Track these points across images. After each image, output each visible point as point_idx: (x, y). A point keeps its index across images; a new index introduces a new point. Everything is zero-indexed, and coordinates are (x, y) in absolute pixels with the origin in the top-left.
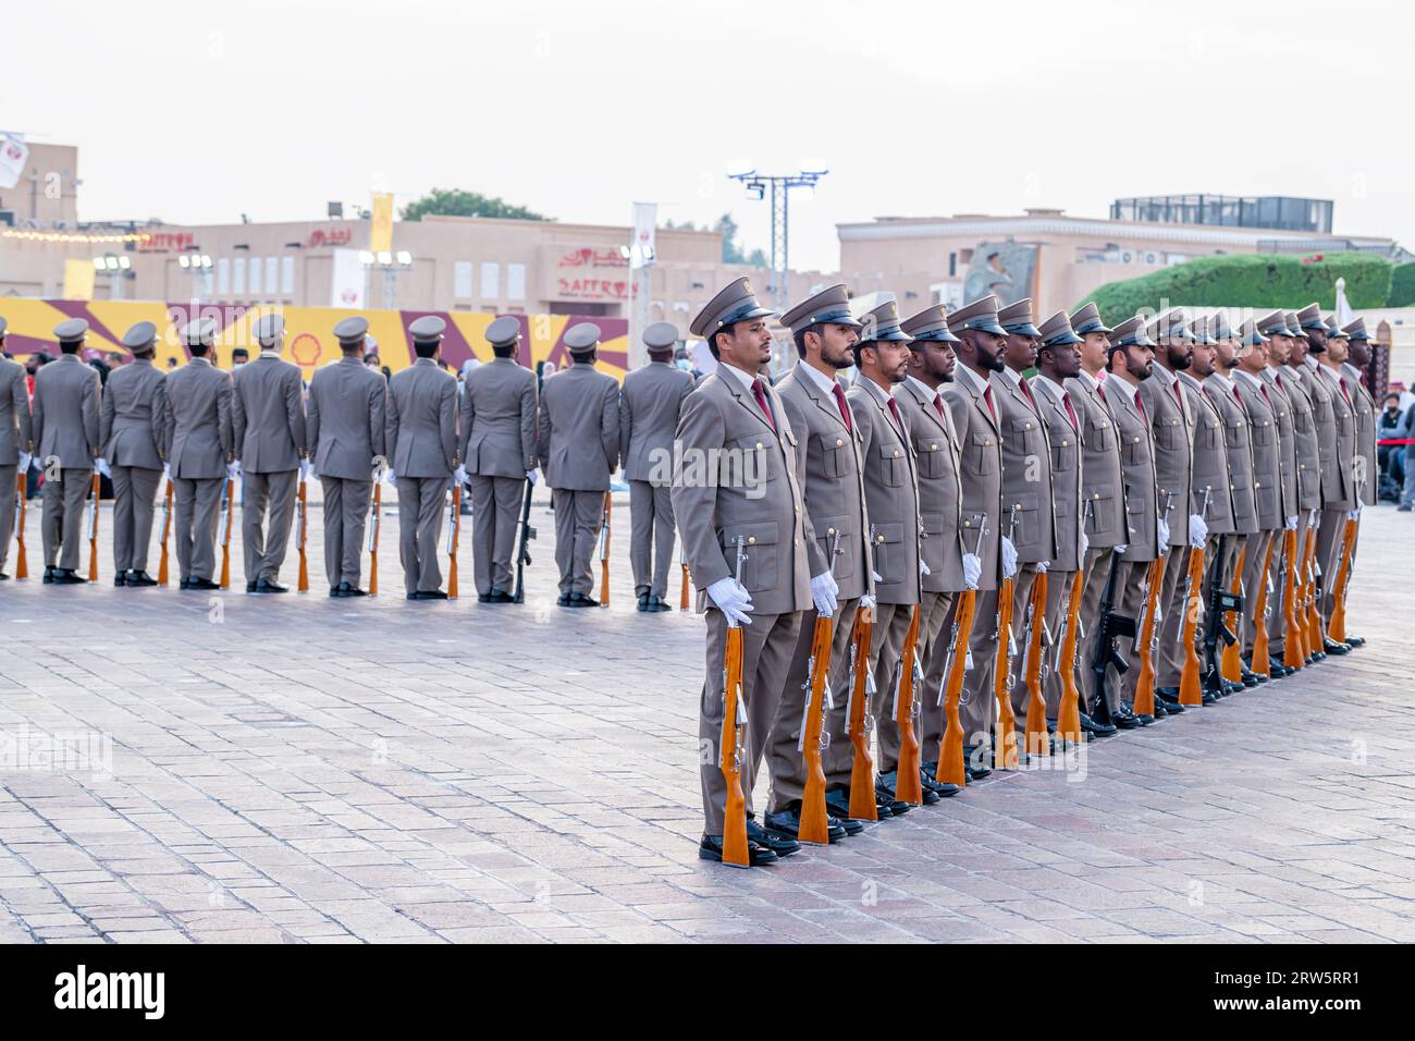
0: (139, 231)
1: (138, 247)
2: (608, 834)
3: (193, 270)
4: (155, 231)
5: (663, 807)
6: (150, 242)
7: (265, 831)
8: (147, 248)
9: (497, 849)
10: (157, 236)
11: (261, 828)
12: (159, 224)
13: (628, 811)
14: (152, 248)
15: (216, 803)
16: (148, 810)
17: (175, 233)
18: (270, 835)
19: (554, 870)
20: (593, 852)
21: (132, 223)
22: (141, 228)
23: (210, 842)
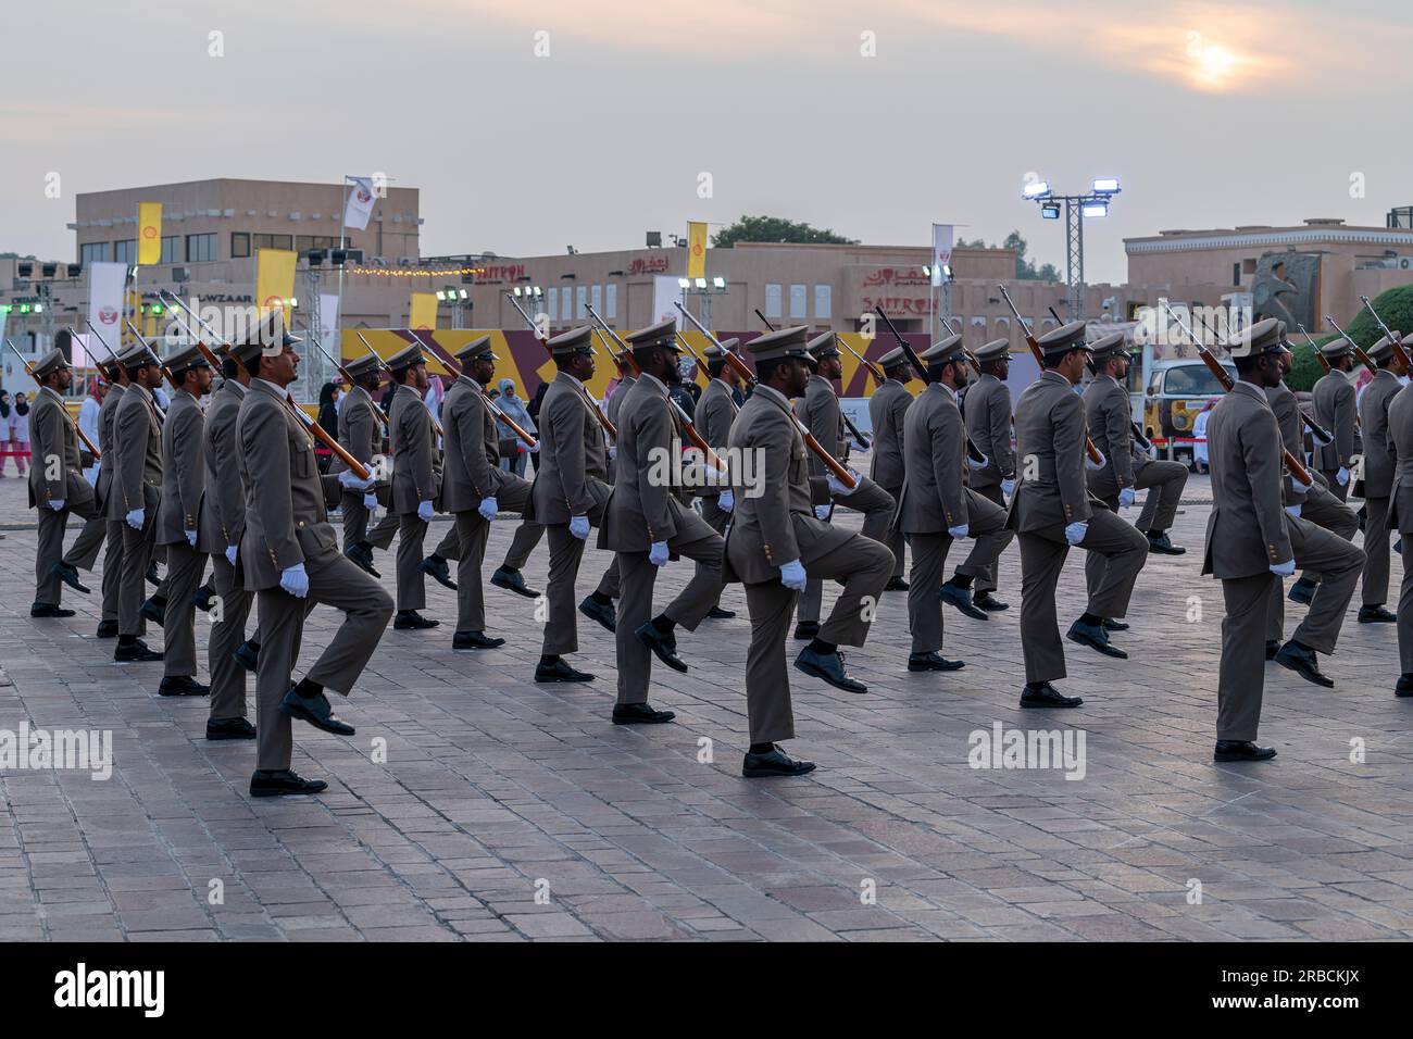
0: (476, 265)
1: (475, 280)
2: (957, 822)
3: (526, 298)
4: (489, 264)
5: (1006, 796)
6: (485, 274)
7: (637, 821)
8: (483, 280)
9: (855, 836)
10: (491, 269)
11: (632, 818)
12: (494, 258)
13: (973, 800)
14: (486, 280)
15: (588, 794)
16: (528, 801)
17: (508, 265)
18: (642, 824)
19: (909, 857)
20: (944, 839)
21: (469, 257)
22: (477, 261)
23: (589, 831)
